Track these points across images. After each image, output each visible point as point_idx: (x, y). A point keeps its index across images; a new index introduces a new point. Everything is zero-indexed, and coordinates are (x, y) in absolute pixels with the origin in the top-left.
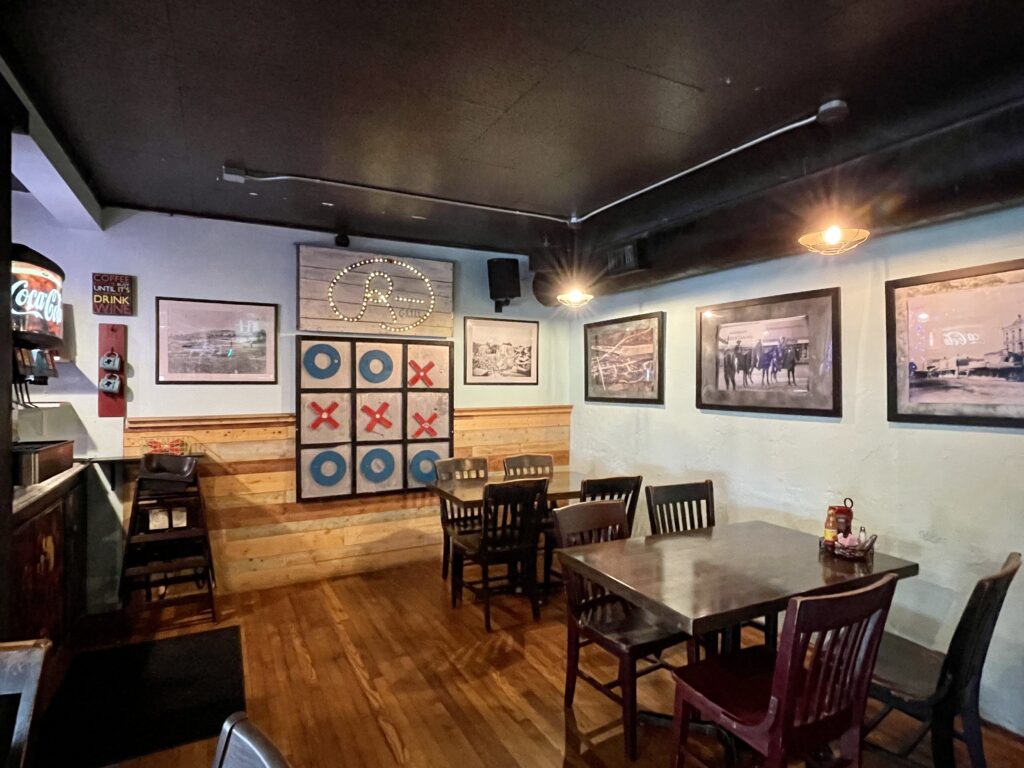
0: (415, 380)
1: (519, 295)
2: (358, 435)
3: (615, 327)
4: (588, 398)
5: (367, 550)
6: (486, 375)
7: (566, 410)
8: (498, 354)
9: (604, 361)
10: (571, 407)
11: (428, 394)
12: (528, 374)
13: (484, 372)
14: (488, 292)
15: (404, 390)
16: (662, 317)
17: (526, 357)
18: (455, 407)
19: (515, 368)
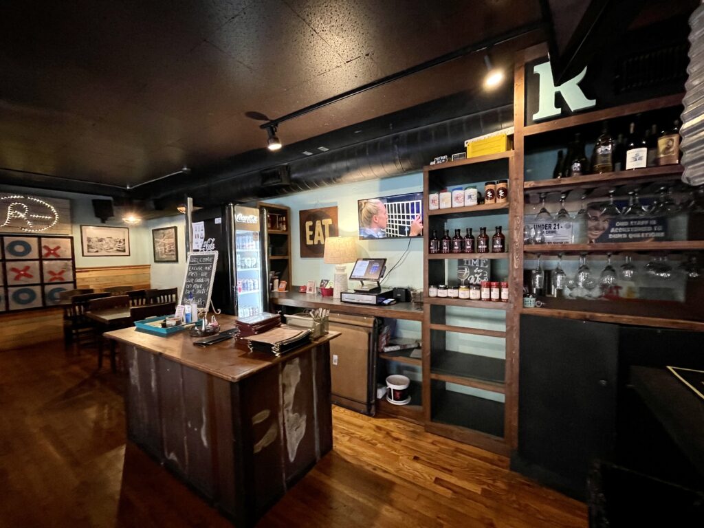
0: (48, 254)
1: (113, 216)
2: (8, 282)
3: (162, 231)
4: (156, 261)
5: (21, 337)
6: (97, 252)
7: (148, 267)
8: (104, 242)
9: (159, 246)
10: (150, 265)
11: (58, 261)
12: (124, 251)
13: (95, 250)
14: (94, 214)
15: (41, 259)
16: (176, 228)
17: (121, 244)
18: (76, 266)
19: (115, 249)
